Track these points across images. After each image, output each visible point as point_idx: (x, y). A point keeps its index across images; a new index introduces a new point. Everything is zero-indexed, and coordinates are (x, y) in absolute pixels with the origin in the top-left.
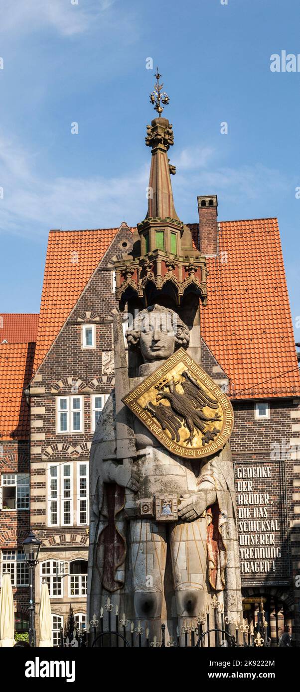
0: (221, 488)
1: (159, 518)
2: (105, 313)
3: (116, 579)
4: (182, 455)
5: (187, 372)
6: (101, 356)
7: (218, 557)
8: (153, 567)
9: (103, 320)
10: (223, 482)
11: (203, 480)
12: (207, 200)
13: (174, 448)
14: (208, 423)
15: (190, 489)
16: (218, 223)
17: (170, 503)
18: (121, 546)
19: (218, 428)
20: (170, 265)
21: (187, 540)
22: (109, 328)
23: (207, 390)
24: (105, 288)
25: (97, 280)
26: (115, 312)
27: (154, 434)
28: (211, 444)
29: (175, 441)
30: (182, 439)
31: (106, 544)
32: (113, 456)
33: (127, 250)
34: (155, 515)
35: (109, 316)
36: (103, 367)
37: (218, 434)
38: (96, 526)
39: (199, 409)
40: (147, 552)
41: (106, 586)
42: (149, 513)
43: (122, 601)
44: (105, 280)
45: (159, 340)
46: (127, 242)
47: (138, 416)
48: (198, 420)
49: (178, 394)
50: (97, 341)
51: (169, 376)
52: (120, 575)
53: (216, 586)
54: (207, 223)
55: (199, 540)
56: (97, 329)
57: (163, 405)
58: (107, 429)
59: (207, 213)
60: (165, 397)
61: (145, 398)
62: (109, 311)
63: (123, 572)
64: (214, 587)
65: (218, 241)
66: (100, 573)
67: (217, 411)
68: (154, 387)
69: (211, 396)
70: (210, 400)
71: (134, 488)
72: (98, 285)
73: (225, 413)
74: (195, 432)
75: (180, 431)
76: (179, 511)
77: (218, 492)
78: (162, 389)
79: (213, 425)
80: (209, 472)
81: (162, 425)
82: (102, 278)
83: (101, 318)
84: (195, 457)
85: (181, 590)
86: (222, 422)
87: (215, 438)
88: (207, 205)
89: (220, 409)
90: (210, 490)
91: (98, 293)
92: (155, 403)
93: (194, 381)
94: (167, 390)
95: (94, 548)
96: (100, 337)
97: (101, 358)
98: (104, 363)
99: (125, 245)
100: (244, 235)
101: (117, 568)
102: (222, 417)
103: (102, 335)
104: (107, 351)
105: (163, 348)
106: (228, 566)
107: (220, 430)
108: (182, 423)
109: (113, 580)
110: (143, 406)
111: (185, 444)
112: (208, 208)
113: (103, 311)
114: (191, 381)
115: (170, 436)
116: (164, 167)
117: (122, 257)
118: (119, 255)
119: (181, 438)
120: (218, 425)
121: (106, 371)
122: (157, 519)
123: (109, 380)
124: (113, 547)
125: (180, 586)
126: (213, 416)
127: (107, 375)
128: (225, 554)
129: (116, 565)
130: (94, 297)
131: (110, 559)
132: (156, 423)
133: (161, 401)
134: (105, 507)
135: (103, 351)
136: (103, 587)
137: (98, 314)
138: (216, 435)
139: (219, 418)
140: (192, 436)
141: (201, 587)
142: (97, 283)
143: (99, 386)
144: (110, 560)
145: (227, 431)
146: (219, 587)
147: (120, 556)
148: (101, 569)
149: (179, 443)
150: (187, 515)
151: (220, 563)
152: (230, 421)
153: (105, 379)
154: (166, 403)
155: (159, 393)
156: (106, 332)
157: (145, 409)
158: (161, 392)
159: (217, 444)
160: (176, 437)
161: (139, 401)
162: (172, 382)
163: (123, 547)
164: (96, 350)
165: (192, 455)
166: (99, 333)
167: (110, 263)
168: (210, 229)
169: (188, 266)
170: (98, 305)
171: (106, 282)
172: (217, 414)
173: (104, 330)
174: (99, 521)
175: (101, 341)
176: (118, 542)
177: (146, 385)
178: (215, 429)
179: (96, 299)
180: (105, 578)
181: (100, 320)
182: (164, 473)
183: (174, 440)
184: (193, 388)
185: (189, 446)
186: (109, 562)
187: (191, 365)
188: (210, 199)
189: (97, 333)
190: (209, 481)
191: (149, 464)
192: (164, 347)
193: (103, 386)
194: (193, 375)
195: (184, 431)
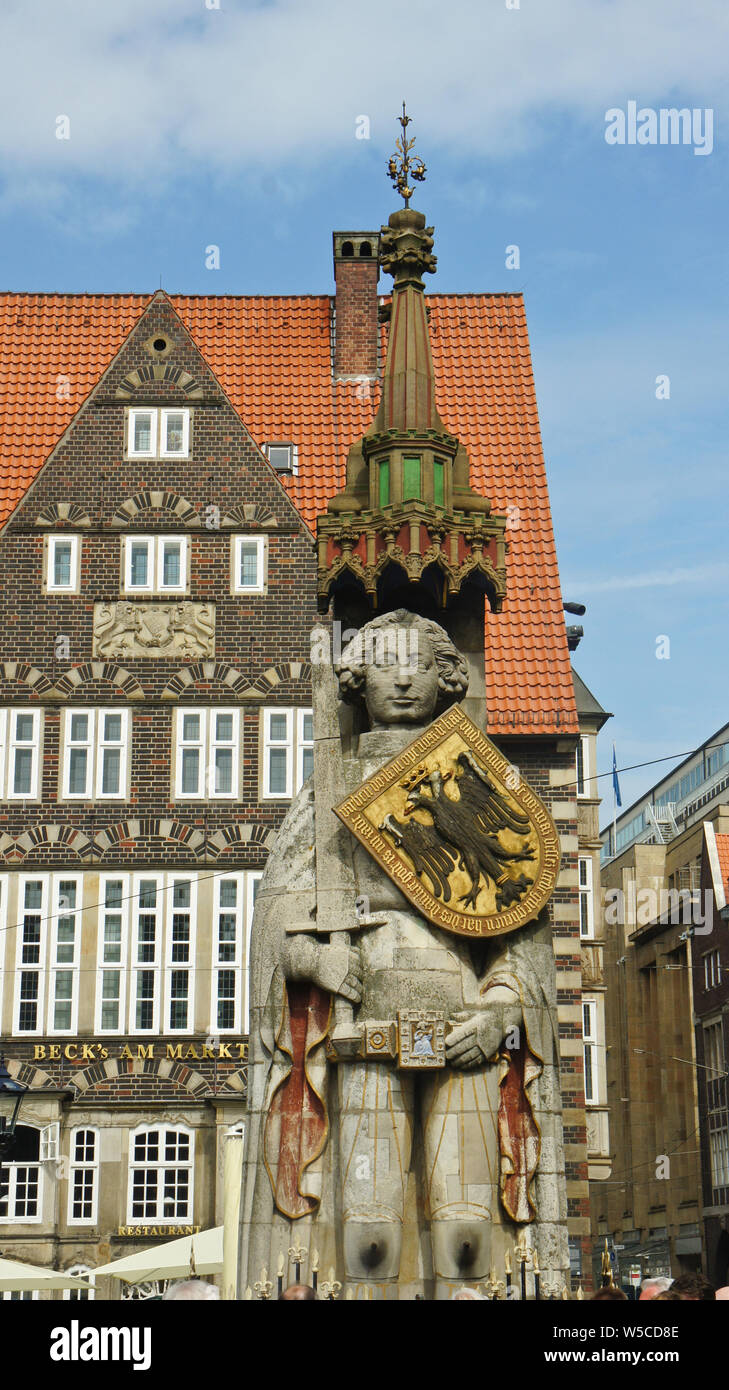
0: (532, 1002)
1: (405, 1061)
2: (105, 509)
3: (303, 1190)
4: (454, 929)
5: (468, 755)
6: (92, 613)
7: (522, 1148)
8: (387, 1166)
9: (100, 526)
10: (534, 988)
11: (494, 983)
12: (358, 241)
13: (438, 915)
14: (509, 863)
15: (467, 1002)
16: (379, 297)
17: (431, 1031)
18: (316, 1117)
19: (529, 875)
20: (437, 532)
21: (462, 1112)
22: (115, 546)
23: (508, 794)
24: (107, 448)
25: (89, 428)
26: (131, 508)
27: (397, 883)
28: (514, 908)
29: (441, 898)
30: (455, 896)
31: (285, 1113)
32: (310, 925)
33: (167, 358)
34: (398, 1055)
35: (114, 517)
36: (95, 641)
37: (529, 887)
38: (266, 1074)
39: (491, 833)
40: (376, 1133)
41: (284, 1206)
42: (385, 1050)
43: (314, 1240)
44: (107, 428)
45: (410, 685)
46: (166, 339)
47: (365, 843)
48: (489, 856)
49: (448, 799)
50: (83, 577)
51: (430, 762)
52: (312, 1184)
53: (515, 1213)
54: (355, 299)
55: (484, 1112)
56: (84, 546)
57: (418, 823)
58: (294, 866)
59: (355, 274)
60: (422, 805)
61: (380, 806)
62: (116, 504)
63: (319, 1176)
64: (513, 1215)
65: (379, 343)
66: (270, 1177)
67: (527, 839)
68: (398, 783)
69: (515, 807)
70: (514, 815)
71: (354, 995)
72: (91, 438)
73: (542, 844)
74: (482, 882)
75: (450, 879)
76: (448, 1047)
77: (525, 1010)
78: (416, 789)
79: (517, 867)
80: (509, 967)
81: (415, 866)
82: (102, 423)
83: (95, 519)
84: (481, 933)
85: (446, 1218)
86: (536, 863)
87: (523, 895)
88: (357, 253)
89: (533, 834)
90: (510, 1005)
91: (91, 458)
92: (401, 817)
93: (482, 774)
94: (425, 791)
95: (261, 1122)
96: (89, 565)
97: (92, 618)
98: (98, 632)
99: (160, 345)
100: (442, 332)
101: (307, 1166)
102: (537, 852)
103: (95, 561)
104: (107, 601)
105: (417, 702)
106: (543, 1169)
107: (534, 878)
108: (456, 863)
109: (298, 1194)
110: (378, 824)
111: (461, 906)
112: (357, 261)
113: (99, 504)
114: (476, 774)
115: (431, 888)
116: (421, 321)
117: (152, 373)
118: (145, 369)
119: (453, 893)
120: (528, 868)
121: (103, 651)
122: (403, 1064)
123: (110, 672)
124: (301, 1121)
125: (443, 1211)
126: (518, 848)
127: (106, 660)
128: (538, 1145)
129: (306, 1160)
130: (80, 469)
131: (292, 1146)
132: (402, 860)
133: (413, 814)
134: (287, 1032)
135: (98, 600)
136: (276, 1210)
137: (87, 509)
138: (525, 890)
139: (532, 854)
140: (477, 891)
141: (486, 1214)
142: (87, 433)
143: (84, 686)
144: (291, 1149)
145: (547, 882)
146: (523, 1214)
147: (314, 1142)
148: (274, 1169)
149: (449, 904)
150: (464, 1058)
151: (526, 1162)
152: (554, 861)
153: (98, 670)
154: (425, 819)
155: (410, 797)
156: (106, 556)
157: (380, 830)
158: (414, 795)
159: (526, 909)
160: (442, 890)
161: (367, 812)
162: (436, 774)
163: (322, 1119)
164: (80, 597)
165: (474, 930)
166: (90, 556)
167: (122, 386)
168: (362, 312)
169: (471, 534)
170: (89, 489)
171: (111, 433)
172: (528, 844)
173: (102, 551)
174: (273, 1063)
175: (92, 577)
176: (311, 1109)
177: (384, 780)
178: (523, 875)
179: (84, 474)
180: (281, 1189)
181: (93, 525)
182: (416, 965)
183: (439, 896)
184: (478, 789)
185: (470, 910)
186: (288, 1154)
187: (476, 741)
188: (364, 240)
189: (84, 556)
190: (508, 986)
191: (384, 944)
192: (417, 699)
193: (92, 686)
194: (480, 762)
195: (459, 879)
